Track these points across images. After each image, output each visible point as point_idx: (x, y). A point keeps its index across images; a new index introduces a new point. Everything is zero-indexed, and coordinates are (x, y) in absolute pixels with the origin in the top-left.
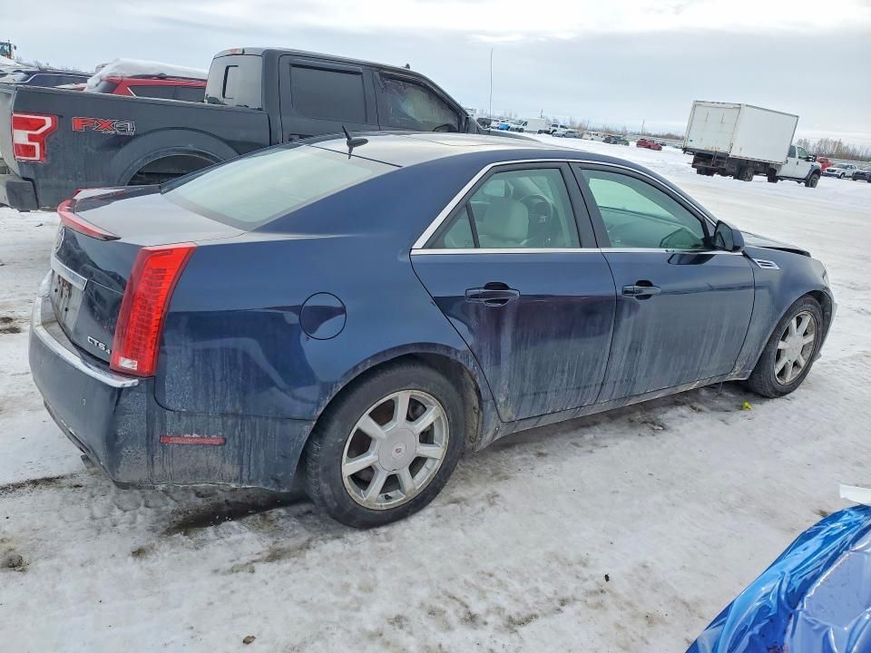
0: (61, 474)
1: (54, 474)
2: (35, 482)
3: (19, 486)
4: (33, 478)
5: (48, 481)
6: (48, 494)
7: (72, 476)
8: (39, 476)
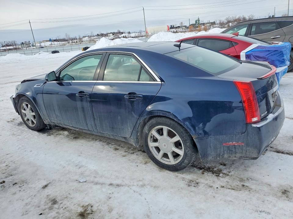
0: (274, 153)
1: (276, 153)
2: (283, 153)
3: (287, 153)
4: (283, 154)
5: (278, 152)
6: (280, 148)
7: (271, 151)
8: (280, 154)
